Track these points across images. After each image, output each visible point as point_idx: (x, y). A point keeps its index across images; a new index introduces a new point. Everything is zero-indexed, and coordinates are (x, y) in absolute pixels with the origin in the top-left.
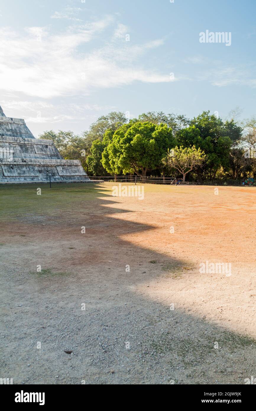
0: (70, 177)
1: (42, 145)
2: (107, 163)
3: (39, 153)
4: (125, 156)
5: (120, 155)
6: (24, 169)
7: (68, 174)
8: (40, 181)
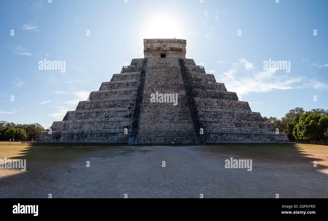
0: (281, 141)
1: (268, 125)
2: (296, 134)
3: (267, 129)
4: (305, 131)
5: (303, 130)
6: (261, 136)
7: (280, 139)
8: (268, 142)
